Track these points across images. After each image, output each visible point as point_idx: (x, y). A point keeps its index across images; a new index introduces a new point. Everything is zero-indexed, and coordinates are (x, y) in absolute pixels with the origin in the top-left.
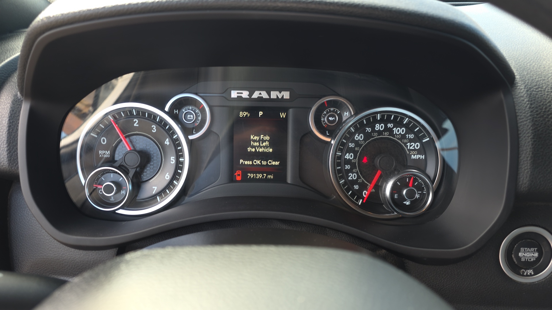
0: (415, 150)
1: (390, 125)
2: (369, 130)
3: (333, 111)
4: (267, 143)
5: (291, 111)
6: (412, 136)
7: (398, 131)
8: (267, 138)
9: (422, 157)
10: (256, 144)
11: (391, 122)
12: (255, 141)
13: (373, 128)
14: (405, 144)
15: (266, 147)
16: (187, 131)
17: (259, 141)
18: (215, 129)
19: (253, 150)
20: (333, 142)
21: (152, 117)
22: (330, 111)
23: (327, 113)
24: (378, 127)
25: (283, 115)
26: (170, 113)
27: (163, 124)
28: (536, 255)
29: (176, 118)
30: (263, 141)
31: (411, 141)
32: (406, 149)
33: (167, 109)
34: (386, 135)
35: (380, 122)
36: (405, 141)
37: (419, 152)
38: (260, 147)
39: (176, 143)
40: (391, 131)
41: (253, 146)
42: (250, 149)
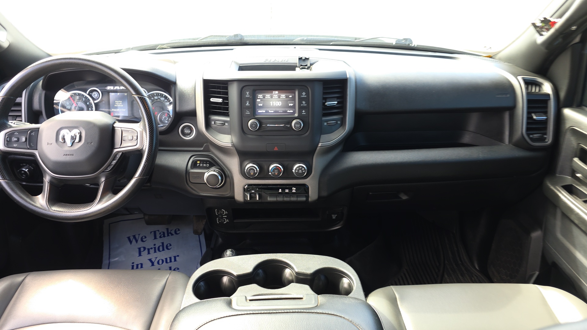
0: (168, 105)
1: (159, 97)
2: (152, 98)
5: (128, 93)
6: (166, 100)
7: (162, 99)
10: (117, 104)
11: (159, 96)
12: (117, 103)
13: (154, 98)
16: (94, 99)
17: (118, 103)
18: (103, 99)
19: (117, 106)
21: (83, 95)
24: (156, 98)
25: (125, 94)
26: (89, 94)
27: (86, 98)
28: (190, 131)
29: (91, 96)
30: (120, 103)
31: (166, 102)
32: (165, 104)
33: (88, 93)
34: (159, 100)
35: (156, 96)
39: (91, 104)
40: (159, 98)
41: (116, 105)
42: (115, 106)
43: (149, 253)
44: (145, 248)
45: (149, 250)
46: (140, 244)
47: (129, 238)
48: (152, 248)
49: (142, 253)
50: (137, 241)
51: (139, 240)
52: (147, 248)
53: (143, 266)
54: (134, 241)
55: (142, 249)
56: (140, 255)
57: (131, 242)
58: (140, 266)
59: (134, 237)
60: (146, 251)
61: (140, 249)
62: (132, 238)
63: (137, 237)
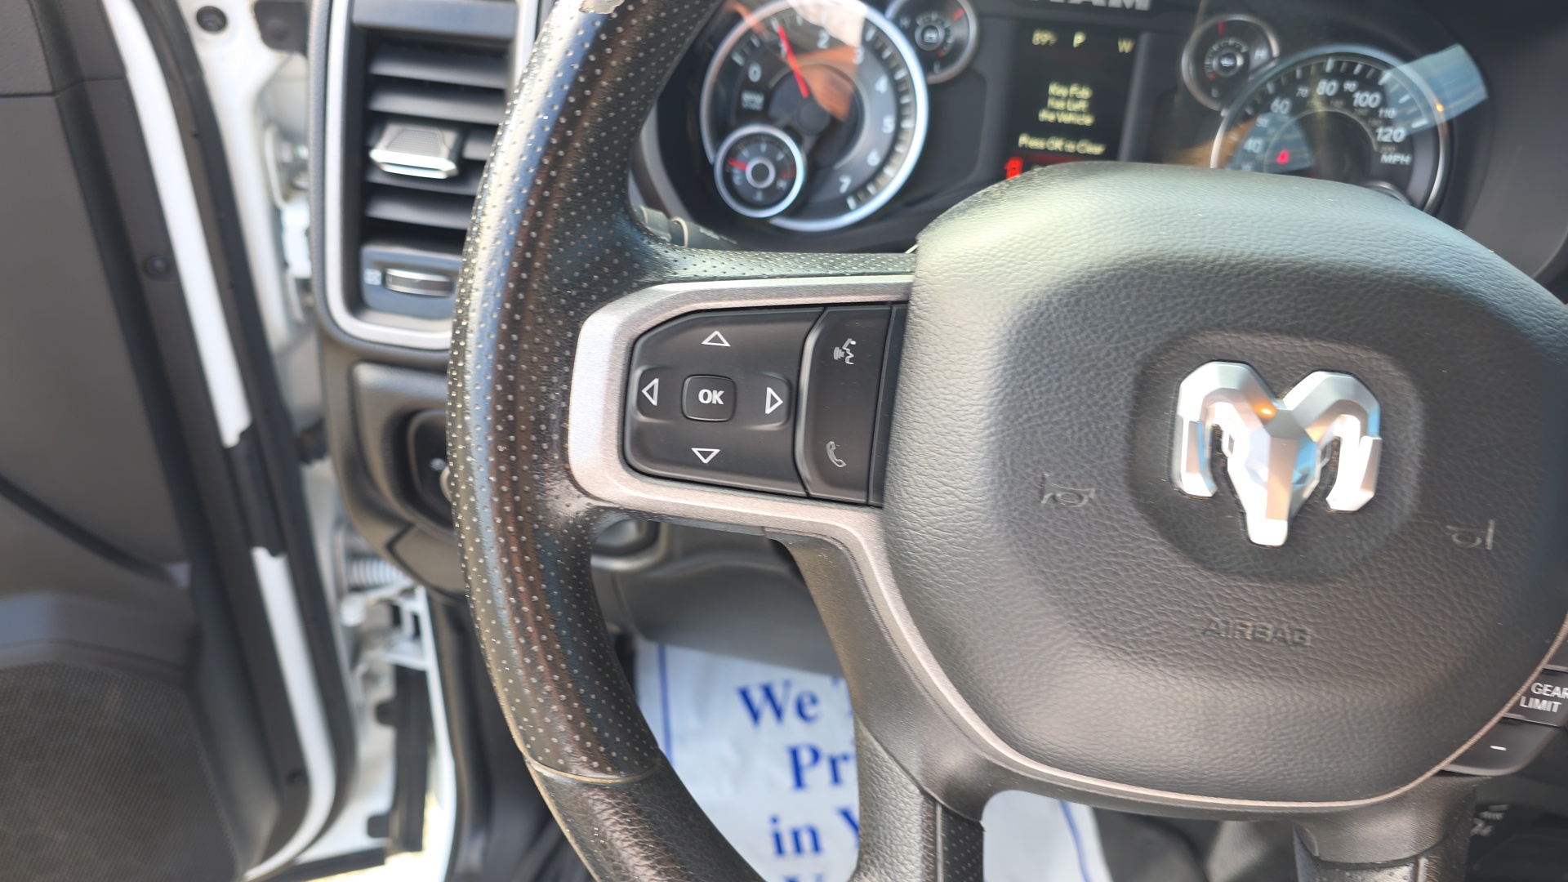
0: (1393, 143)
1: (1350, 86)
2: (1303, 91)
3: (1233, 46)
4: (1082, 105)
5: (1145, 38)
6: (1390, 112)
7: (1365, 99)
8: (1085, 93)
9: (1405, 159)
10: (1060, 105)
11: (1352, 78)
12: (1058, 98)
13: (1313, 88)
14: (1374, 129)
15: (1080, 113)
16: (930, 62)
17: (1067, 98)
18: (981, 66)
19: (1051, 117)
20: (1224, 113)
22: (1227, 46)
23: (1221, 48)
24: (1323, 87)
25: (1125, 46)
26: (898, 21)
27: (879, 43)
29: (908, 33)
30: (1076, 99)
31: (1387, 122)
32: (1373, 139)
33: (892, 11)
34: (1337, 106)
35: (1330, 77)
36: (1375, 122)
37: (1401, 147)
38: (1066, 111)
39: (901, 89)
40: (1347, 97)
41: (1053, 110)
42: (1044, 115)
43: (836, 778)
44: (816, 755)
45: (834, 763)
46: (795, 731)
47: (745, 695)
48: (845, 758)
49: (809, 776)
50: (778, 712)
51: (790, 712)
52: (826, 750)
53: (824, 842)
54: (767, 713)
55: (805, 757)
56: (799, 782)
57: (755, 715)
58: (806, 840)
59: (768, 692)
60: (824, 768)
61: (794, 754)
62: (757, 696)
63: (778, 692)
